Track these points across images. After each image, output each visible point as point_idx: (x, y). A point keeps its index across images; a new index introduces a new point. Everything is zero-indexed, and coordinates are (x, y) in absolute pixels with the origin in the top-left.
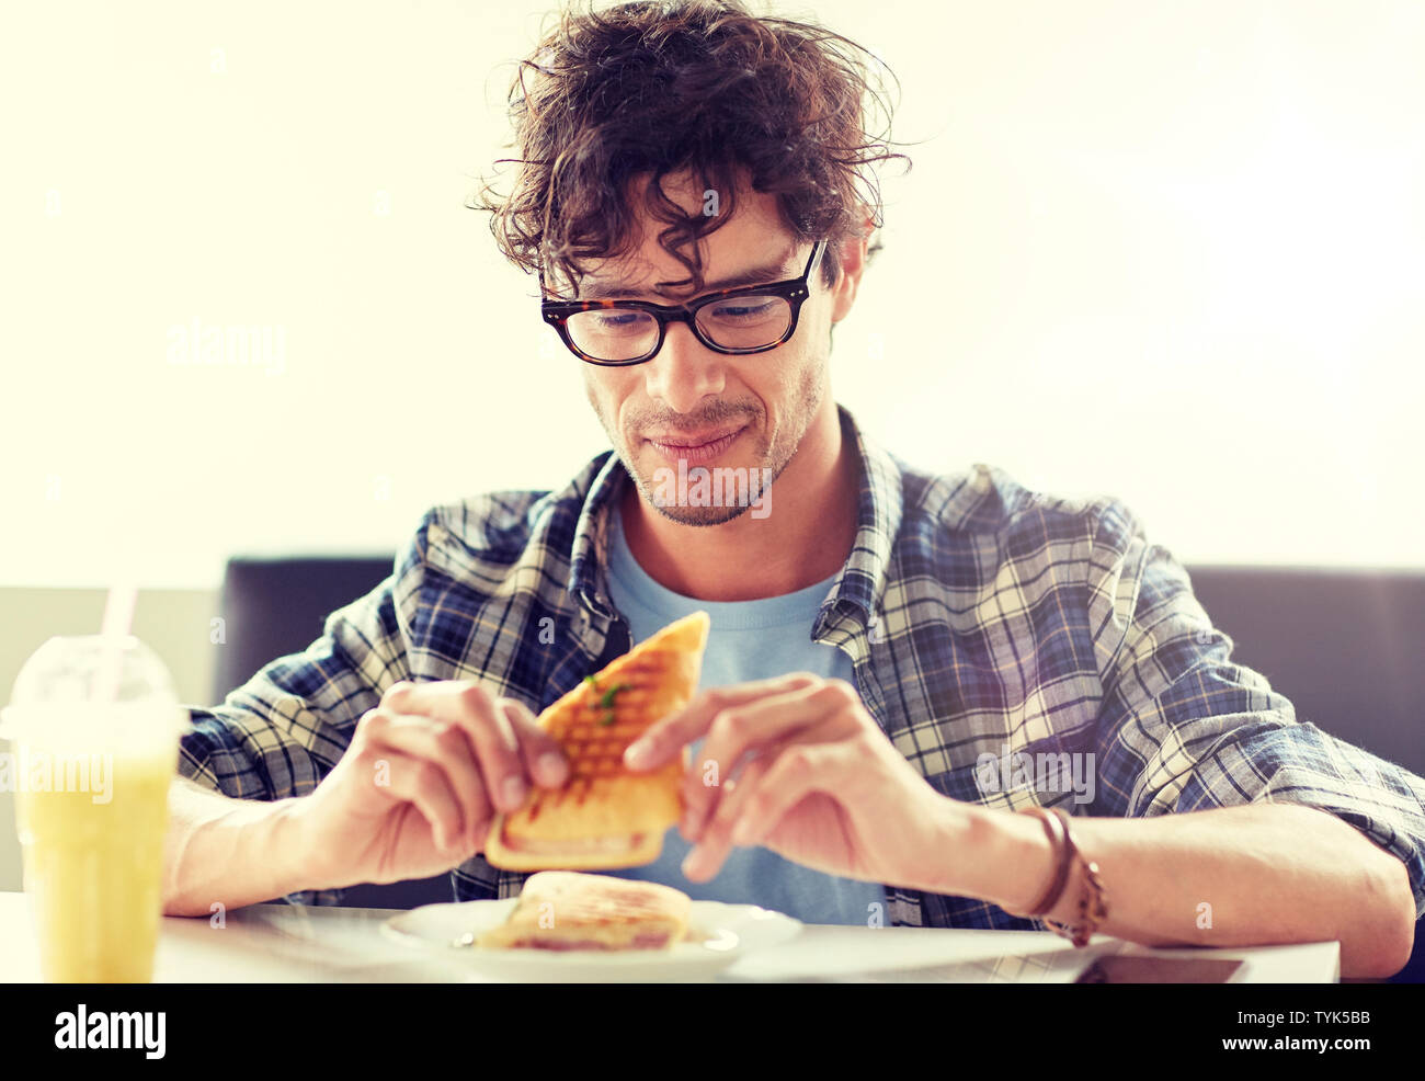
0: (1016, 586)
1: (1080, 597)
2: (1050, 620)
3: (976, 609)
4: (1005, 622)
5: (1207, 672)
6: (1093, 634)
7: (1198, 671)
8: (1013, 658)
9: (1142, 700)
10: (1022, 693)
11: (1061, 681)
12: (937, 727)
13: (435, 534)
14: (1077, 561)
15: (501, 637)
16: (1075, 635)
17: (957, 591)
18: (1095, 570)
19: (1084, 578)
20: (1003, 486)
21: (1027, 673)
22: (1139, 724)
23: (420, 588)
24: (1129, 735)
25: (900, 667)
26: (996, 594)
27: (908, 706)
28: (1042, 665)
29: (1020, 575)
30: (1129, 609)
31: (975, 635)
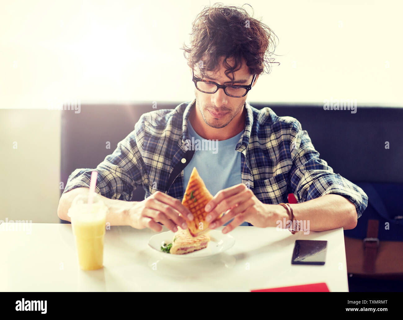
0: (275, 139)
1: (288, 143)
2: (282, 148)
3: (266, 144)
4: (273, 147)
5: (315, 160)
6: (291, 151)
7: (313, 160)
8: (275, 155)
9: (300, 165)
10: (276, 164)
11: (283, 161)
12: (257, 170)
13: (146, 123)
14: (288, 134)
15: (163, 147)
16: (287, 151)
17: (262, 139)
18: (292, 137)
19: (289, 138)
20: (272, 115)
21: (277, 159)
22: (300, 170)
23: (144, 136)
24: (297, 172)
25: (250, 156)
26: (271, 141)
27: (251, 165)
28: (280, 158)
29: (276, 137)
30: (299, 145)
31: (266, 150)
